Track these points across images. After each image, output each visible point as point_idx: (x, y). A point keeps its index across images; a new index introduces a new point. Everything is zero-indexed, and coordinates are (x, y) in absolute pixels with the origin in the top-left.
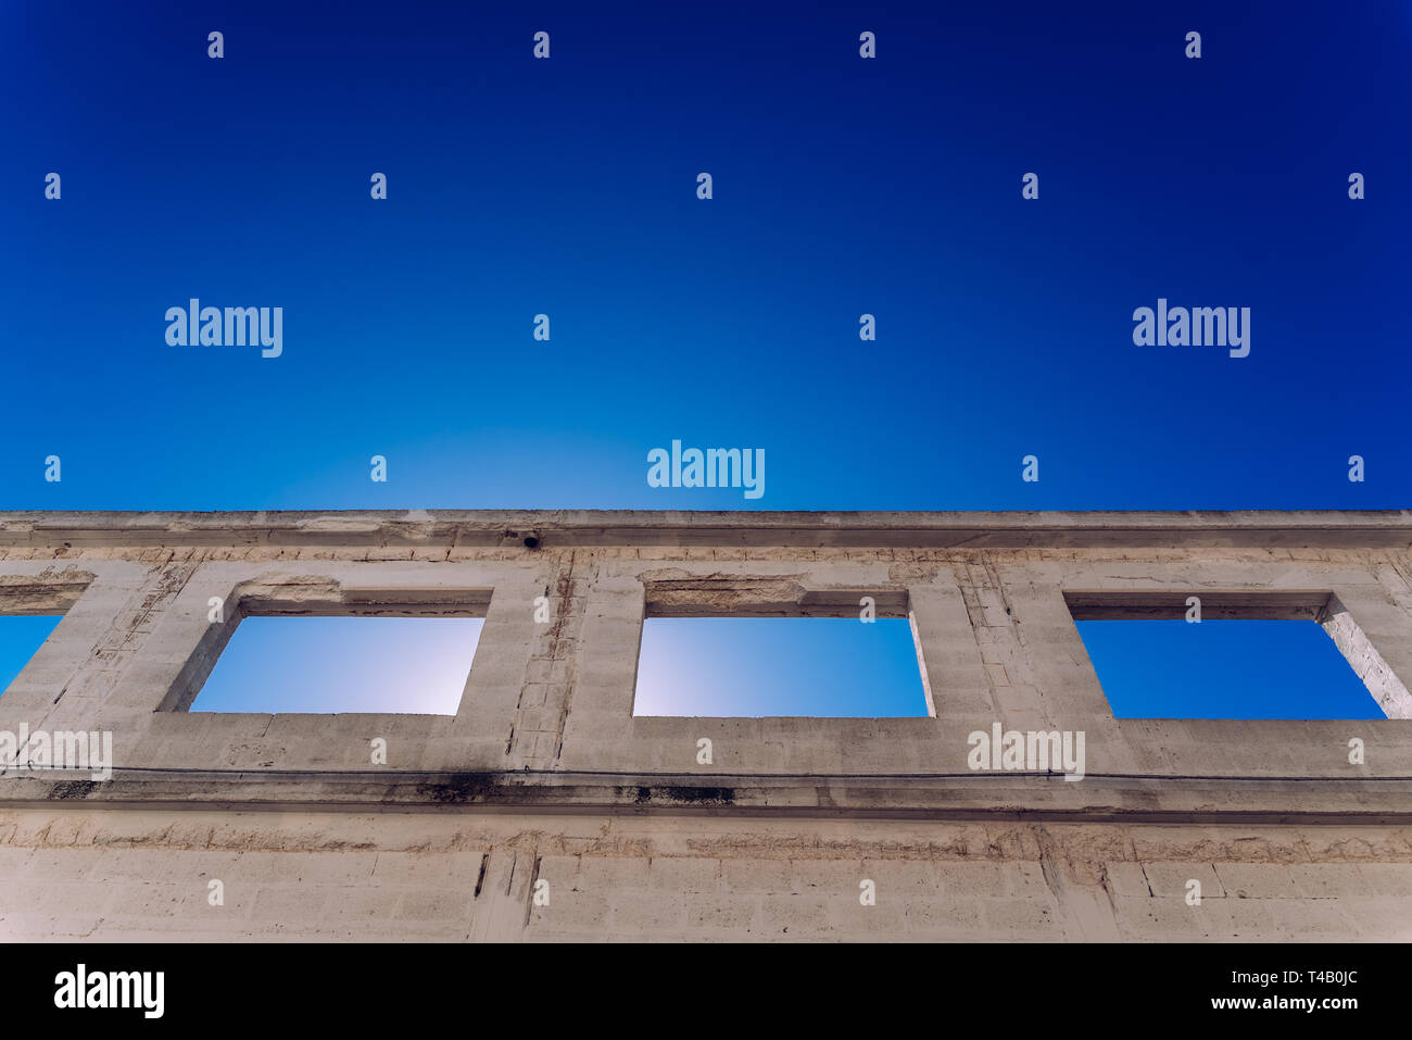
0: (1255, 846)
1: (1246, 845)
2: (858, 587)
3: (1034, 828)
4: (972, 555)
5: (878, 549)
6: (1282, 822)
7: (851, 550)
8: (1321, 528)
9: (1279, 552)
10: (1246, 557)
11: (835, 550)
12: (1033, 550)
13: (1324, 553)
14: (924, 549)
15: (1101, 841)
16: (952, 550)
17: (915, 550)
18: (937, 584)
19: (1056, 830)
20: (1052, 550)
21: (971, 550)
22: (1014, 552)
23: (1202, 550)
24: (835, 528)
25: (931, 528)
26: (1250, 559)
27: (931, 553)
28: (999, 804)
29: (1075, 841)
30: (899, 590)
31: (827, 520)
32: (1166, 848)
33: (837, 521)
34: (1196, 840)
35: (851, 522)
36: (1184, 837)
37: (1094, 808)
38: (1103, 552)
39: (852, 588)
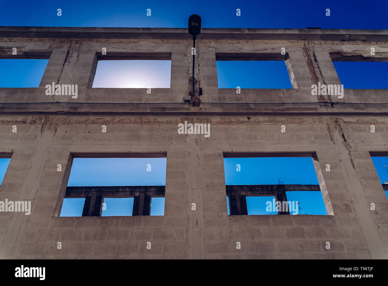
0: (102, 120)
1: (99, 120)
2: (38, 50)
3: (46, 116)
4: (78, 41)
5: (50, 39)
6: (111, 114)
7: (42, 39)
8: (174, 34)
9: (165, 41)
10: (154, 42)
11: (37, 39)
12: (95, 39)
13: (178, 41)
14: (64, 39)
15: (62, 119)
16: (72, 39)
17: (61, 39)
18: (62, 50)
19: (51, 117)
20: (101, 40)
21: (77, 39)
22: (90, 40)
23: (143, 40)
24: (34, 32)
25: (62, 32)
26: (155, 43)
27: (66, 40)
28: (35, 110)
29: (55, 119)
30: (50, 51)
31: (32, 30)
32: (78, 121)
33: (35, 30)
34: (86, 119)
35: (39, 30)
36: (83, 118)
37: (60, 111)
38: (115, 40)
39: (37, 50)
